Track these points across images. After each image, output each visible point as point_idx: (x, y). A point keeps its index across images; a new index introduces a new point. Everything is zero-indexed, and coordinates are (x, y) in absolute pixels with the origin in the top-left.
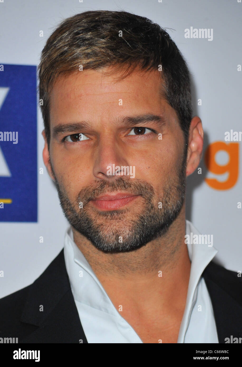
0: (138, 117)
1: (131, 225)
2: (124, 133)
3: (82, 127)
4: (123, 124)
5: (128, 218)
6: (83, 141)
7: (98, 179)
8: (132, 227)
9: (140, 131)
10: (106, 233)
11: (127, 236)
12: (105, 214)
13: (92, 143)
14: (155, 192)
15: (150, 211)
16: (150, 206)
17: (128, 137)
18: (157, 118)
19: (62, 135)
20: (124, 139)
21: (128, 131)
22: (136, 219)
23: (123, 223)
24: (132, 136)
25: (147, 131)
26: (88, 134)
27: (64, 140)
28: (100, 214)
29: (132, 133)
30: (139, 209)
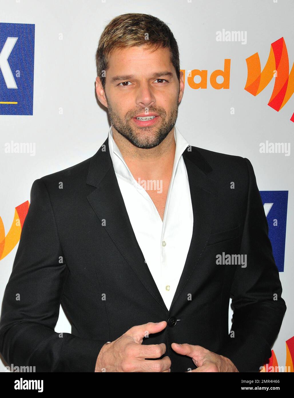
0: (161, 73)
1: (155, 134)
2: (152, 81)
3: (131, 78)
4: (153, 77)
5: (154, 130)
6: (130, 85)
7: (138, 106)
8: (156, 135)
9: (160, 81)
10: (141, 138)
11: (153, 140)
12: (141, 128)
13: (134, 86)
14: (167, 115)
15: (164, 126)
16: (165, 123)
17: (154, 84)
18: (169, 74)
19: (118, 82)
20: (152, 85)
21: (154, 80)
22: (157, 130)
23: (151, 133)
24: (156, 83)
25: (164, 81)
26: (132, 81)
27: (119, 85)
28: (138, 128)
29: (156, 81)
30: (160, 125)
